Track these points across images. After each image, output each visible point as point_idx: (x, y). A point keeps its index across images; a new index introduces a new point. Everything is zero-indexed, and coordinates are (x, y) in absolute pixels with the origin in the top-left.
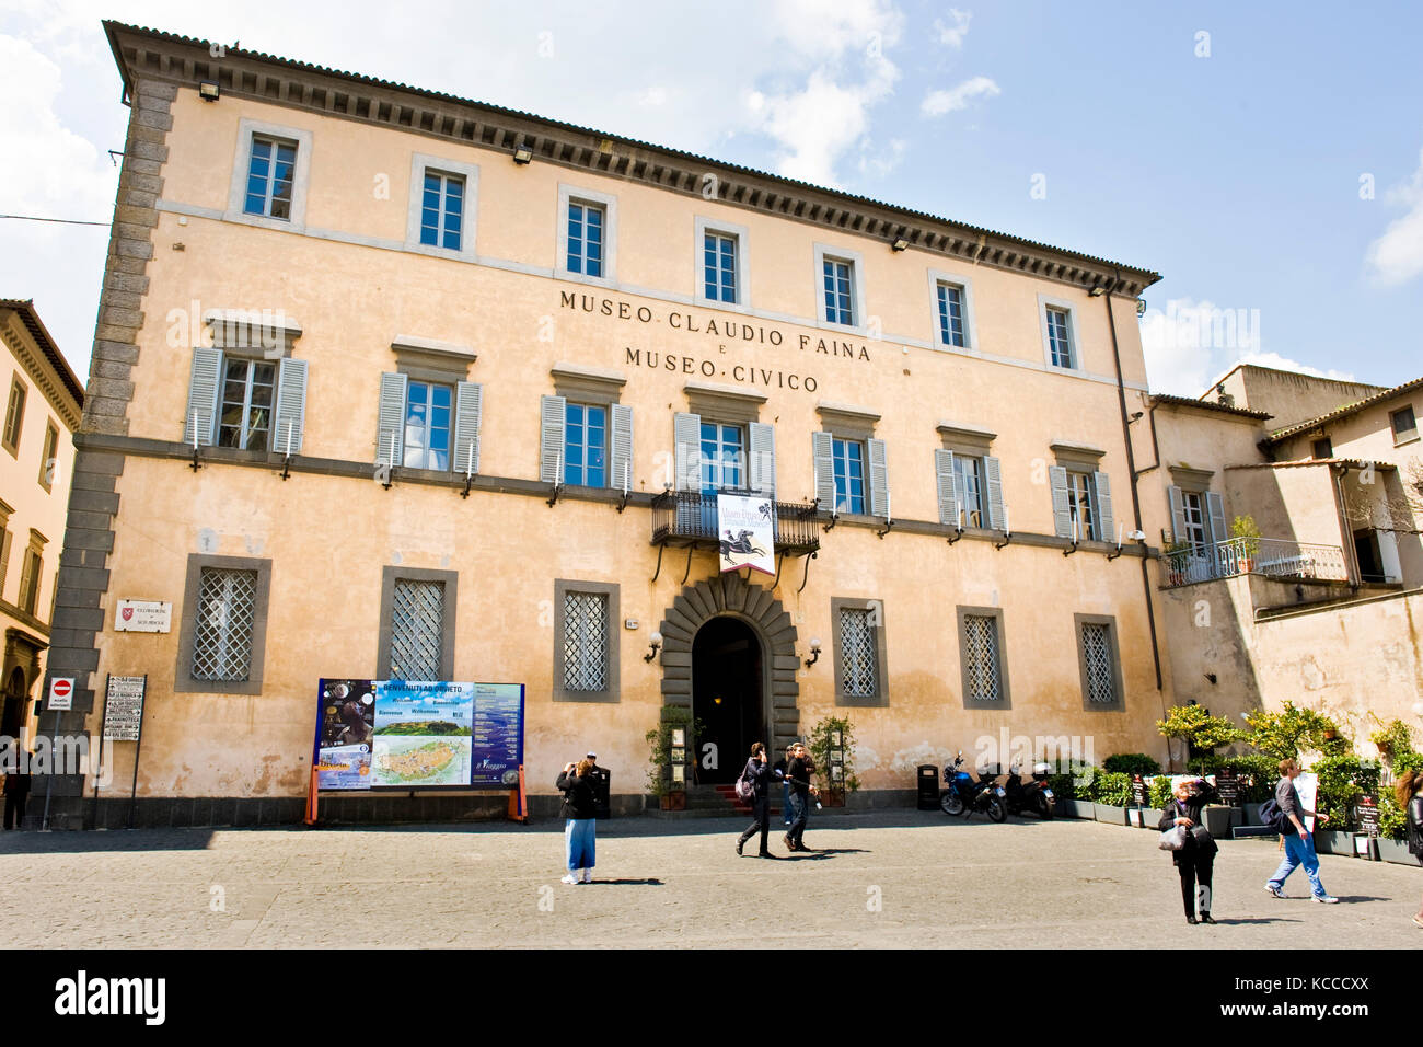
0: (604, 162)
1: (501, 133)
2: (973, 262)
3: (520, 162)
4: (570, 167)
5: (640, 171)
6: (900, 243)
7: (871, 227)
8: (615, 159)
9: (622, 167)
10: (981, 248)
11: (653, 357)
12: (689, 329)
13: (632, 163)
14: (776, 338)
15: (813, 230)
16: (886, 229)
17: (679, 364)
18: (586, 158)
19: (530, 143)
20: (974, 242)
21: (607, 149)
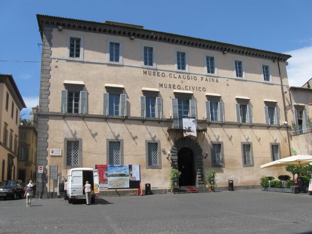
0: (152, 37)
1: (127, 33)
2: (244, 55)
3: (132, 39)
4: (144, 39)
5: (160, 39)
6: (225, 52)
7: (218, 48)
8: (154, 37)
9: (156, 38)
10: (245, 52)
11: (166, 85)
12: (174, 77)
13: (159, 37)
14: (195, 78)
15: (204, 50)
16: (222, 49)
17: (172, 86)
18: (147, 37)
19: (134, 34)
20: (244, 50)
21: (152, 34)
